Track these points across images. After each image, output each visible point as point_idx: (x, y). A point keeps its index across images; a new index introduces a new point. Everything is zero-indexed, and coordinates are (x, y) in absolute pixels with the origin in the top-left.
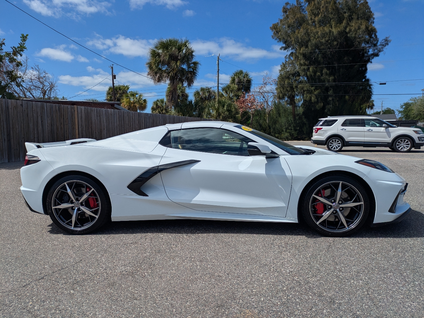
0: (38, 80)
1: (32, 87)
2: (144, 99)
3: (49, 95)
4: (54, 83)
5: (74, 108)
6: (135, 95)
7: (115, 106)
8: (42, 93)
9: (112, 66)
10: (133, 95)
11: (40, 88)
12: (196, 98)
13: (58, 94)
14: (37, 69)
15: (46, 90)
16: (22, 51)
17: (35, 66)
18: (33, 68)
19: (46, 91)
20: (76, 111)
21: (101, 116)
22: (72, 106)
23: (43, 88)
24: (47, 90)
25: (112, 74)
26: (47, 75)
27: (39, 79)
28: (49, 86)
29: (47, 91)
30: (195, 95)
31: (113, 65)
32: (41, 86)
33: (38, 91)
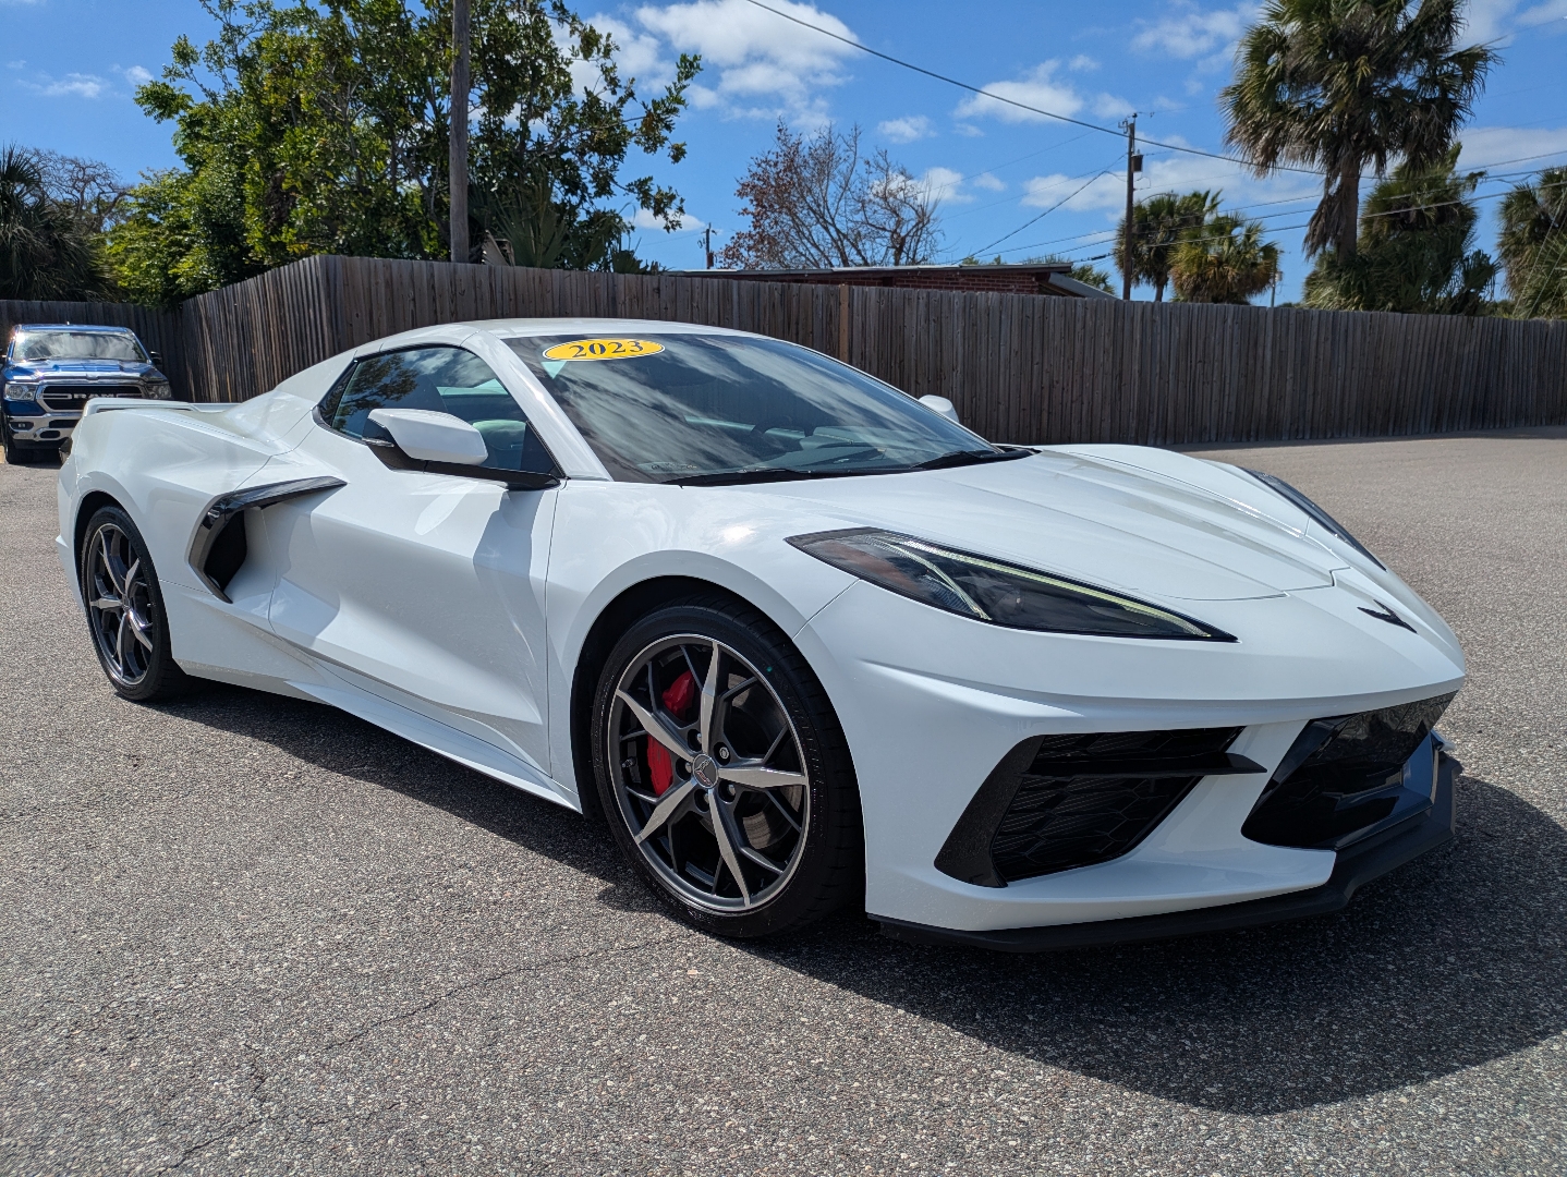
0: (881, 202)
1: (863, 231)
2: (1264, 244)
3: (911, 255)
4: (930, 208)
5: (837, 295)
6: (1228, 228)
7: (1051, 280)
8: (893, 247)
9: (1131, 121)
10: (1223, 227)
11: (884, 229)
12: (1510, 220)
13: (939, 248)
14: (882, 163)
15: (903, 235)
16: (675, 111)
17: (876, 153)
18: (868, 163)
19: (903, 239)
20: (845, 306)
21: (943, 320)
22: (831, 288)
23: (895, 231)
24: (907, 235)
25: (1130, 153)
26: (909, 183)
27: (885, 199)
28: (914, 223)
29: (908, 239)
30: (1508, 206)
31: (1135, 116)
32: (891, 224)
33: (878, 240)
